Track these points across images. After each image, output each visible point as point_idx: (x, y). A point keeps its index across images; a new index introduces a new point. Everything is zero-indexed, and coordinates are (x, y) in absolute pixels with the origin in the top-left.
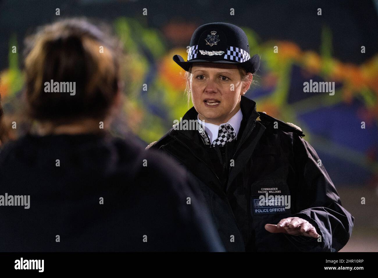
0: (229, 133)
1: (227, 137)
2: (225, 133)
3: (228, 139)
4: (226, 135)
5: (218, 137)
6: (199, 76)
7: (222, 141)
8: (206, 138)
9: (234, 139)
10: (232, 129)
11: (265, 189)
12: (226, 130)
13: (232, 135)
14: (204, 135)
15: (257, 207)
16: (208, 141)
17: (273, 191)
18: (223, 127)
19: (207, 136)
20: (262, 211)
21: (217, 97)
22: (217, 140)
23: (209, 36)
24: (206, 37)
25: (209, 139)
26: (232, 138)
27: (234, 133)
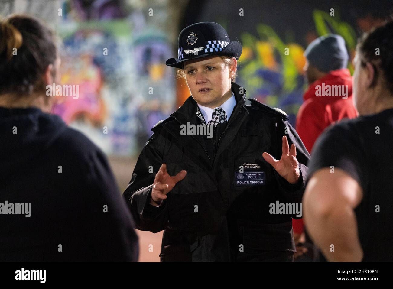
0: (221, 115)
1: (219, 119)
2: (218, 115)
3: (220, 120)
4: (219, 117)
5: (212, 119)
6: (189, 72)
7: (215, 122)
8: (203, 119)
9: (225, 120)
10: (224, 112)
11: (247, 164)
12: (219, 113)
13: (224, 117)
14: (200, 117)
15: (239, 179)
16: (204, 122)
17: (254, 166)
18: (216, 110)
19: (203, 117)
20: (243, 182)
21: (207, 86)
22: (211, 121)
23: (188, 37)
24: (187, 38)
25: (205, 120)
26: (224, 120)
27: (226, 116)
